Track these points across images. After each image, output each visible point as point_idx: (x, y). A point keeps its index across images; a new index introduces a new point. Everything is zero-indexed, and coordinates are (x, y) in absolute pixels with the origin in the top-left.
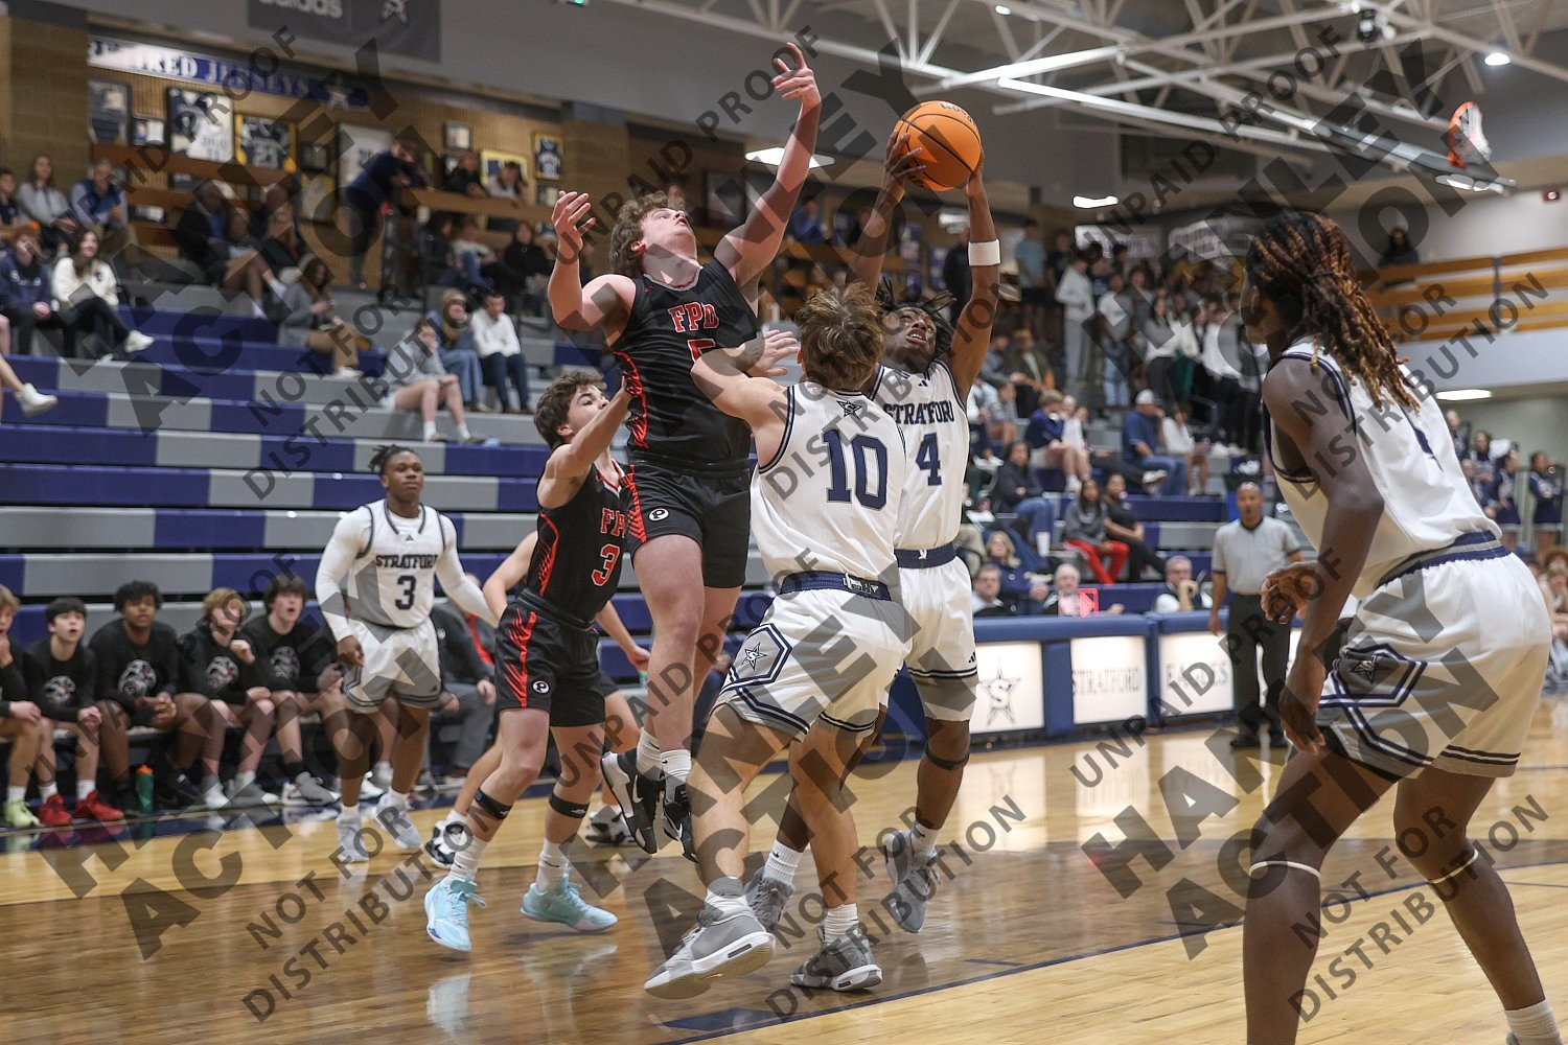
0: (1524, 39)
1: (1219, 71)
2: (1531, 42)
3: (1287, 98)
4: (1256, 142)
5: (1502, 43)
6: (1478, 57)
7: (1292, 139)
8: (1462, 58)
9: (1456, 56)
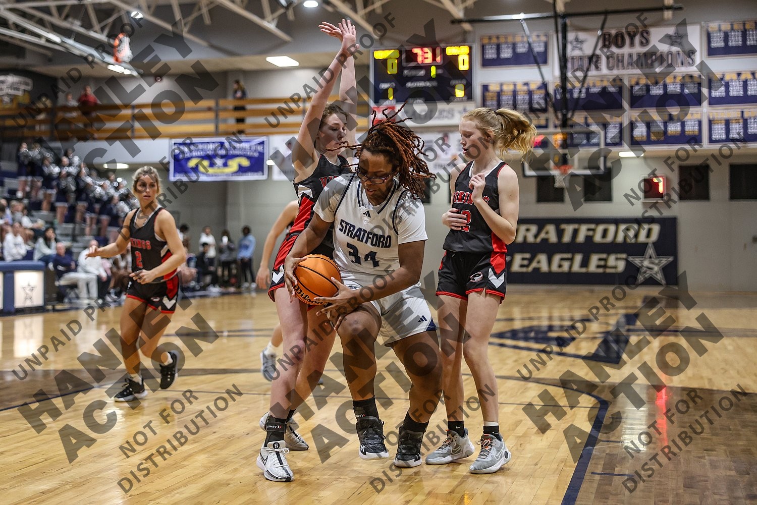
0: (149, 7)
1: (9, 6)
2: (152, 9)
3: (41, 23)
4: (26, 42)
5: (139, 8)
6: (128, 13)
7: (42, 42)
8: (122, 13)
9: (119, 11)
